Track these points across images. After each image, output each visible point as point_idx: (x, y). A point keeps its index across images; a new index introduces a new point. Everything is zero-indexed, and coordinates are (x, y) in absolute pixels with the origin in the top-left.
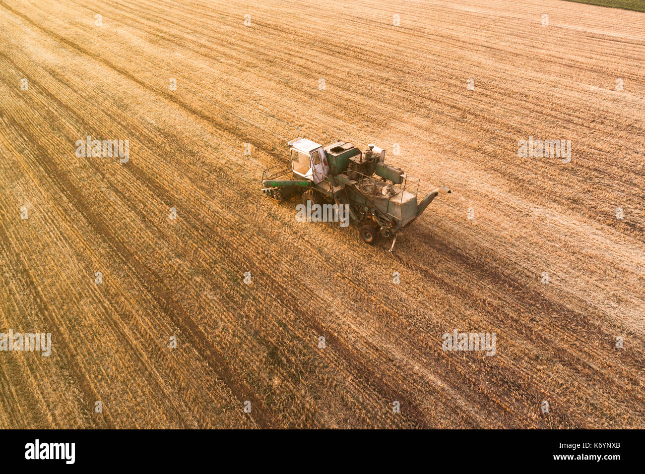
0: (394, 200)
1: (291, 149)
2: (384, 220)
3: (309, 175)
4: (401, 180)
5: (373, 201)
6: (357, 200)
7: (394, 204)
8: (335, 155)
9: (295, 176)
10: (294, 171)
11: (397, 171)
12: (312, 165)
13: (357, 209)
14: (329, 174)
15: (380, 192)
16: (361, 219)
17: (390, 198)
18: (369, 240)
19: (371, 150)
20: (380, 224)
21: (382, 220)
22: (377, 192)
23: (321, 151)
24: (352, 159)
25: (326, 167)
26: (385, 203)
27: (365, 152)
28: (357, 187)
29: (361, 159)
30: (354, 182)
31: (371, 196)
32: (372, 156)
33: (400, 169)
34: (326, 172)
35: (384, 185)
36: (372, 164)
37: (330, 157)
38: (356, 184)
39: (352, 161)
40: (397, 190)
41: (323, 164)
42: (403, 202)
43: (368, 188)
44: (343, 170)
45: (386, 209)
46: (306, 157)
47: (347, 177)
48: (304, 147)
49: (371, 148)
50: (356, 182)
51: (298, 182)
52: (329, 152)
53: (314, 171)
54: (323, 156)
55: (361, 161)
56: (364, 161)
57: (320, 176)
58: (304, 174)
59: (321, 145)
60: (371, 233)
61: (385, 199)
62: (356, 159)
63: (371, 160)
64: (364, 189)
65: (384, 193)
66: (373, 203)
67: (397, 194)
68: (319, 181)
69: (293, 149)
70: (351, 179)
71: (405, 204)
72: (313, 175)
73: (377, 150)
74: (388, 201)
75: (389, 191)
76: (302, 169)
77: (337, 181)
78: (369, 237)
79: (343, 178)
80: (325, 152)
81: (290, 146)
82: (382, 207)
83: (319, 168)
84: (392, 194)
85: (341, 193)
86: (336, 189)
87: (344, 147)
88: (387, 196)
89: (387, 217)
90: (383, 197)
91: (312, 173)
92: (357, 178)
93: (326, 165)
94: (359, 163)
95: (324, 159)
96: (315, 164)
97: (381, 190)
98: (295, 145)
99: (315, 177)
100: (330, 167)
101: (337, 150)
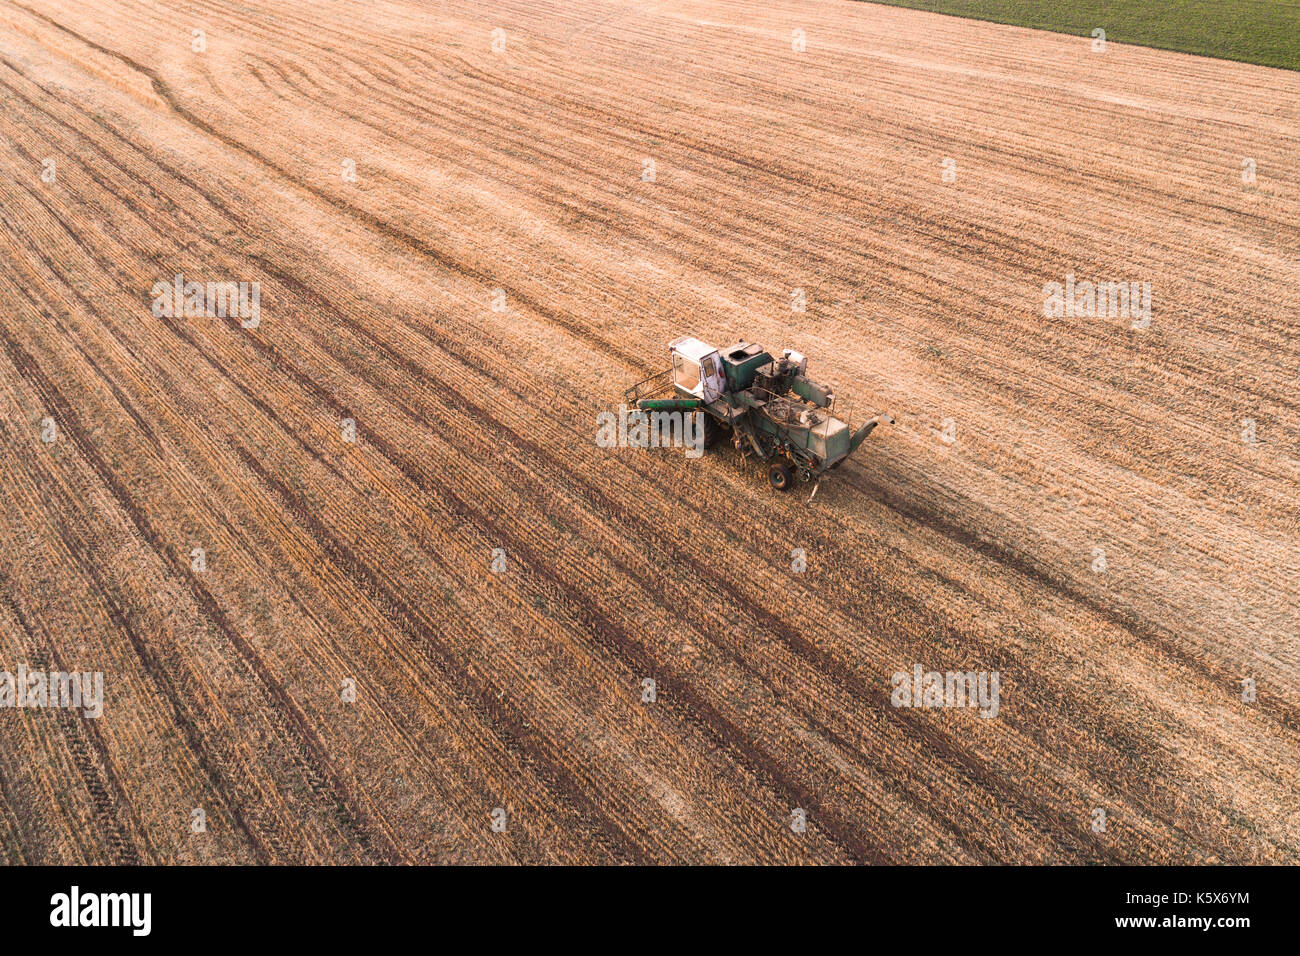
0: (817, 431)
1: (674, 352)
2: (802, 457)
3: (698, 391)
4: (826, 402)
5: (788, 431)
6: (764, 428)
7: (817, 436)
8: (735, 363)
9: (678, 390)
10: (676, 384)
11: (823, 389)
12: (703, 378)
13: (765, 440)
14: (726, 389)
15: (798, 419)
16: (770, 454)
17: (811, 427)
18: (781, 484)
19: (787, 358)
20: (797, 463)
21: (800, 457)
22: (793, 419)
23: (716, 358)
24: (759, 370)
25: (722, 381)
26: (804, 434)
27: (778, 360)
28: (765, 410)
29: (772, 371)
30: (761, 403)
31: (785, 424)
32: (789, 367)
33: (827, 387)
34: (722, 386)
35: (803, 409)
36: (788, 378)
37: (728, 366)
38: (764, 406)
39: (759, 374)
40: (821, 417)
41: (719, 376)
42: (829, 434)
43: (781, 413)
44: (746, 386)
45: (805, 442)
46: (695, 365)
47: (751, 395)
48: (692, 350)
49: (787, 355)
50: (763, 404)
51: (683, 402)
52: (727, 358)
53: (706, 386)
54: (718, 364)
55: (772, 374)
56: (776, 373)
57: (714, 394)
58: (691, 389)
59: (715, 349)
60: (784, 475)
61: (804, 429)
62: (764, 370)
63: (786, 372)
64: (776, 415)
65: (802, 420)
66: (787, 433)
67: (821, 423)
68: (711, 400)
69: (677, 353)
70: (757, 398)
71: (831, 437)
72: (703, 391)
73: (796, 357)
74: (808, 431)
75: (809, 417)
76: (687, 381)
77: (737, 401)
78: (780, 480)
79: (746, 396)
80: (722, 359)
81: (672, 349)
82: (800, 441)
83: (713, 381)
84: (813, 422)
85: (743, 417)
86: (736, 413)
87: (749, 351)
88: (807, 425)
89: (806, 454)
90: (801, 426)
91: (702, 389)
92: (766, 398)
93: (721, 377)
94: (769, 376)
95: (720, 370)
96: (707, 376)
97: (799, 416)
98: (679, 347)
99: (707, 394)
100: (727, 379)
101: (738, 355)
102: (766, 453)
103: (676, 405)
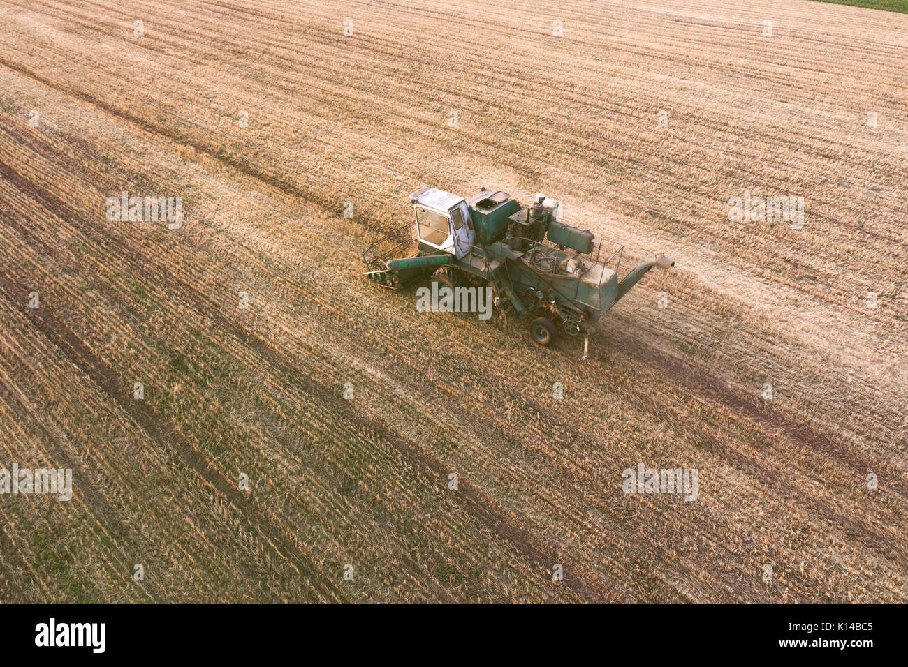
0: (588, 280)
1: (415, 206)
2: (570, 309)
3: (448, 245)
4: (590, 247)
5: (552, 282)
6: (523, 281)
7: (589, 286)
8: (485, 212)
9: (422, 247)
10: (421, 240)
11: (584, 234)
12: (452, 231)
13: (523, 294)
14: (475, 242)
15: (564, 268)
16: (530, 308)
17: (580, 277)
18: (544, 340)
19: (541, 202)
20: (563, 316)
21: (566, 310)
22: (559, 269)
23: (464, 208)
24: (513, 217)
25: (472, 232)
26: (572, 284)
27: (531, 205)
28: (526, 261)
29: (528, 218)
30: (519, 254)
31: (551, 275)
32: (544, 213)
33: (588, 231)
34: (471, 239)
35: (564, 257)
36: (543, 221)
37: (477, 216)
38: (522, 256)
39: (512, 222)
40: (588, 264)
41: (468, 228)
42: (603, 282)
43: (545, 264)
44: (499, 237)
45: (574, 293)
46: (442, 217)
47: (506, 246)
48: (438, 202)
49: (541, 200)
50: (522, 254)
51: (434, 259)
52: (474, 205)
53: (457, 239)
54: (466, 215)
55: (527, 221)
56: (532, 220)
57: (465, 247)
58: (440, 244)
59: (462, 199)
60: (548, 330)
61: (573, 279)
62: (520, 217)
63: (541, 218)
64: (539, 265)
65: (570, 269)
66: (551, 284)
67: (589, 270)
68: (462, 255)
69: (420, 205)
70: (513, 249)
71: (604, 286)
72: (454, 246)
73: (549, 203)
74: (577, 281)
75: (578, 266)
76: (432, 235)
77: (492, 254)
78: (545, 335)
79: (501, 247)
80: (470, 209)
81: (413, 202)
82: (568, 292)
83: (462, 233)
84: (582, 270)
85: (500, 270)
86: (494, 266)
87: (497, 199)
88: (576, 274)
89: (575, 305)
90: (569, 276)
91: (453, 243)
92: (524, 247)
93: (470, 228)
94: (525, 224)
95: (468, 221)
96: (457, 228)
97: (566, 266)
98: (420, 198)
99: (458, 248)
100: (477, 231)
101: (486, 204)
102: (526, 308)
103: (428, 263)
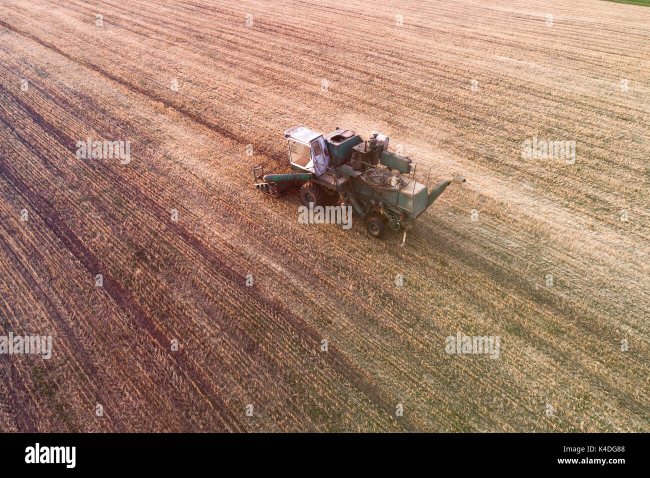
0: (405, 191)
1: (288, 139)
2: (393, 212)
3: (310, 166)
4: (408, 169)
5: (381, 193)
6: (362, 193)
7: (406, 195)
8: (336, 144)
9: (294, 168)
10: (292, 163)
11: (405, 159)
12: (313, 156)
13: (362, 201)
14: (330, 165)
15: (389, 183)
16: (367, 212)
17: (400, 189)
18: (376, 233)
19: (375, 137)
20: (389, 217)
21: (391, 213)
22: (385, 184)
23: (321, 141)
24: (355, 148)
25: (327, 158)
26: (394, 194)
27: (369, 140)
28: (363, 178)
29: (366, 148)
30: (359, 173)
31: (380, 188)
32: (377, 145)
33: (407, 158)
34: (327, 163)
35: (391, 175)
36: (377, 151)
37: (331, 147)
38: (361, 175)
39: (355, 151)
40: (406, 181)
41: (324, 155)
42: (415, 193)
43: (376, 180)
44: (346, 161)
45: (396, 201)
46: (306, 147)
47: (350, 168)
48: (304, 136)
49: (376, 136)
50: (361, 173)
51: (299, 176)
52: (329, 141)
53: (316, 163)
54: (323, 146)
55: (365, 151)
56: (368, 150)
57: (322, 168)
58: (304, 166)
59: (320, 135)
60: (380, 228)
61: (395, 191)
62: (360, 148)
63: (375, 148)
64: (372, 181)
65: (393, 184)
66: (380, 194)
67: (407, 185)
68: (320, 174)
69: (291, 139)
70: (355, 170)
71: (417, 195)
72: (314, 167)
73: (381, 138)
74: (398, 192)
75: (398, 181)
76: (300, 160)
77: (340, 173)
78: (376, 230)
79: (347, 168)
80: (326, 141)
81: (287, 136)
82: (392, 200)
83: (320, 158)
84: (402, 185)
85: (346, 184)
86: (341, 181)
87: (345, 135)
88: (397, 187)
89: (397, 209)
90: (393, 188)
91: (313, 165)
92: (363, 168)
93: (326, 155)
94: (363, 152)
95: (325, 150)
96: (316, 154)
97: (390, 181)
98: (291, 134)
99: (317, 168)
100: (331, 157)
101: (337, 138)
102: (364, 211)
103: (294, 178)
